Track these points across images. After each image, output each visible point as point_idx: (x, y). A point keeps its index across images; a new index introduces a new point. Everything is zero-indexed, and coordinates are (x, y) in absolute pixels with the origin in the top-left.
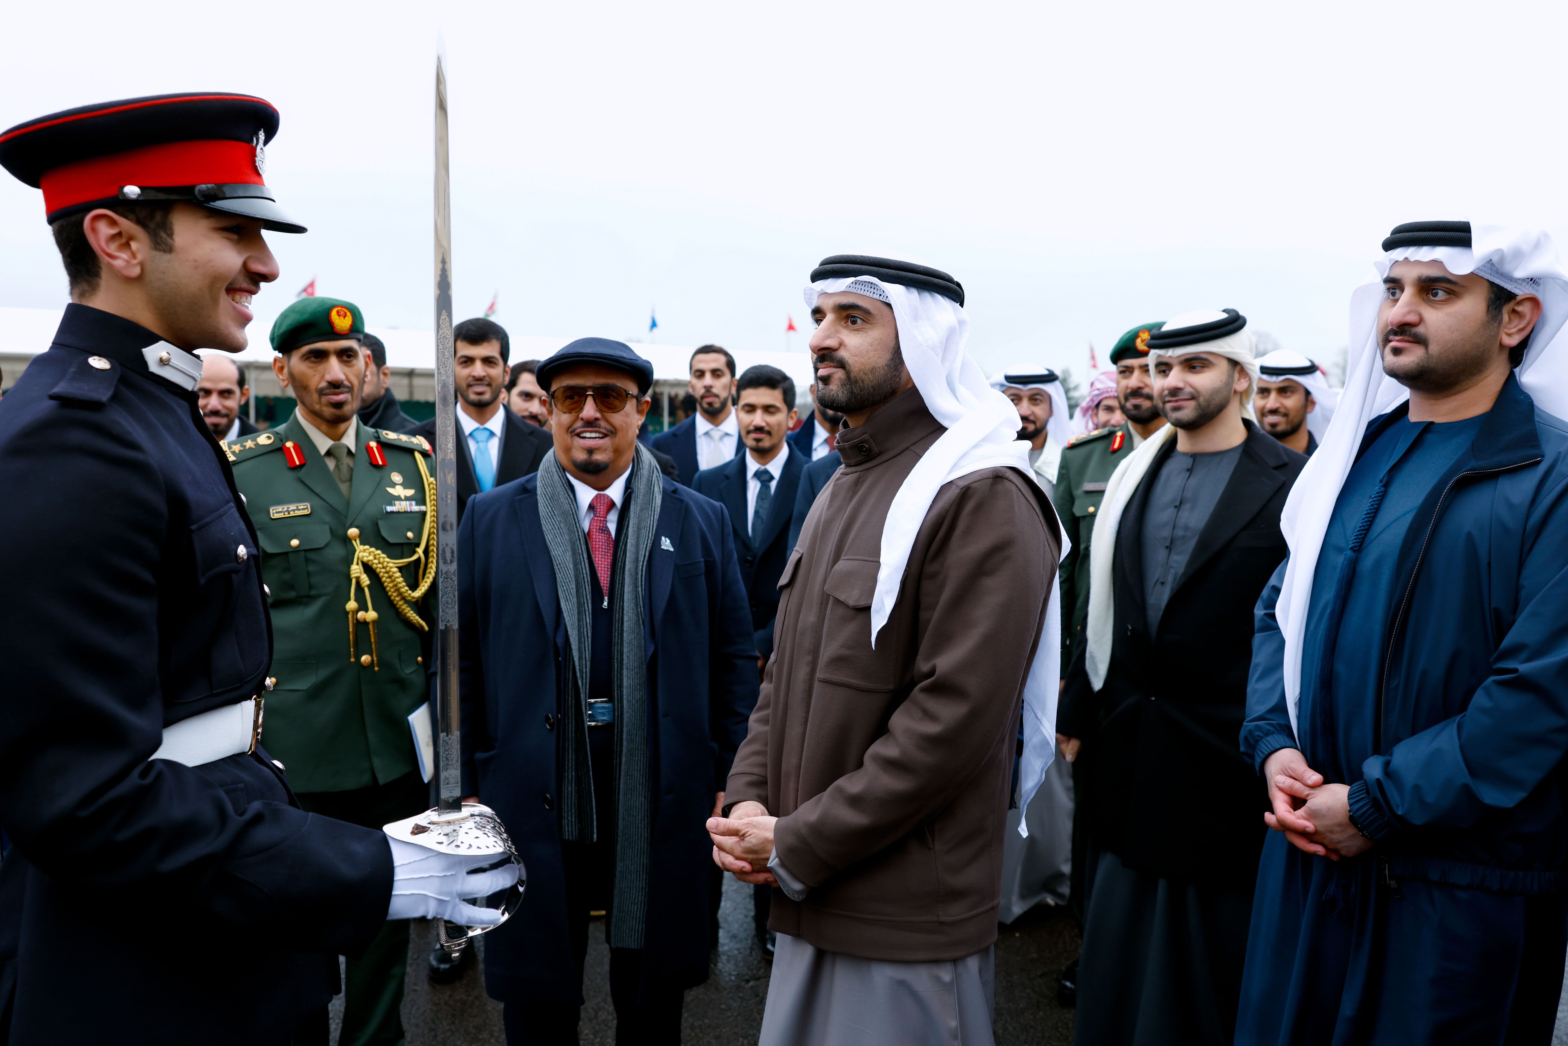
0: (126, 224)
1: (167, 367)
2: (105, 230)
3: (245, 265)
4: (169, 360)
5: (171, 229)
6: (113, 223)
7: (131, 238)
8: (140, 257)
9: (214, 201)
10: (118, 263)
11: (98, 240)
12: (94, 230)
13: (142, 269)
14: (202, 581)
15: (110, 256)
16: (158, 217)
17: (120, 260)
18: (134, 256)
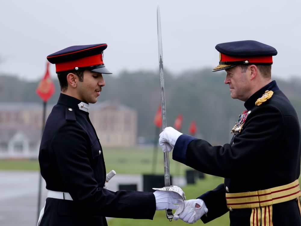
0: (75, 76)
1: (83, 108)
2: (71, 77)
3: (98, 84)
4: (83, 106)
5: (83, 76)
6: (72, 76)
7: (75, 79)
8: (77, 83)
9: (93, 69)
10: (73, 85)
11: (69, 79)
12: (69, 77)
13: (77, 85)
14: (94, 158)
15: (71, 83)
16: (81, 73)
17: (73, 84)
18: (75, 82)
